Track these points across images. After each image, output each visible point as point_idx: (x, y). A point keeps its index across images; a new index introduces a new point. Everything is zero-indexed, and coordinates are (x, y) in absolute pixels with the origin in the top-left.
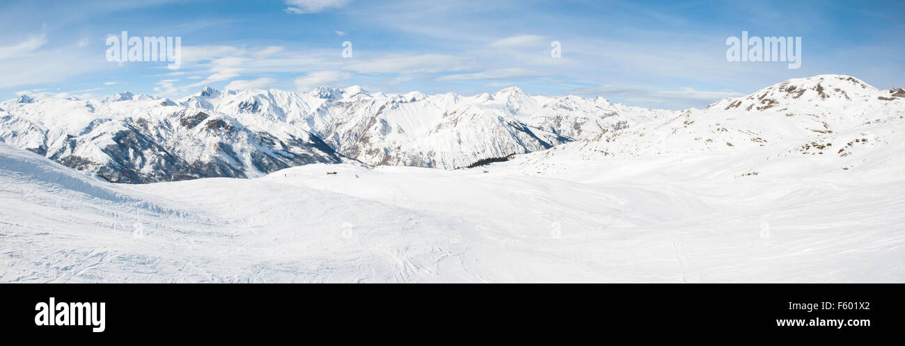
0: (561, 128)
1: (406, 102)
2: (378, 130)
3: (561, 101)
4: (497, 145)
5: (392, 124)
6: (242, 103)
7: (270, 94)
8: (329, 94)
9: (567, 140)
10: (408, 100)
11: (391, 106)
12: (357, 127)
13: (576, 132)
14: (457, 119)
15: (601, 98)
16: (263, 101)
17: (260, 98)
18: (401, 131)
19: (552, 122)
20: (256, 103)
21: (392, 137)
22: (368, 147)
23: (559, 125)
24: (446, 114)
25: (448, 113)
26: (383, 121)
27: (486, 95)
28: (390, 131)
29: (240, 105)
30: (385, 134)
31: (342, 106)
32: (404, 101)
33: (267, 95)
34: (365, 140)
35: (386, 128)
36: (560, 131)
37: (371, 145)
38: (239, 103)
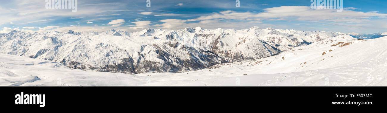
0: (275, 41)
1: (226, 35)
2: (220, 45)
3: (274, 32)
4: (260, 49)
5: (224, 42)
6: (167, 35)
7: (175, 32)
8: (190, 30)
9: (279, 45)
10: (226, 34)
11: (222, 36)
12: (211, 44)
13: (280, 42)
14: (244, 40)
15: (287, 30)
16: (174, 34)
17: (173, 33)
18: (227, 45)
19: (272, 39)
20: (172, 35)
21: (225, 47)
22: (219, 51)
23: (274, 40)
24: (240, 39)
25: (241, 38)
26: (221, 42)
27: (247, 30)
28: (224, 45)
29: (166, 36)
30: (223, 46)
31: (201, 36)
32: (225, 34)
33: (174, 32)
34: (217, 48)
35: (222, 45)
36: (275, 42)
37: (219, 50)
38: (166, 35)
